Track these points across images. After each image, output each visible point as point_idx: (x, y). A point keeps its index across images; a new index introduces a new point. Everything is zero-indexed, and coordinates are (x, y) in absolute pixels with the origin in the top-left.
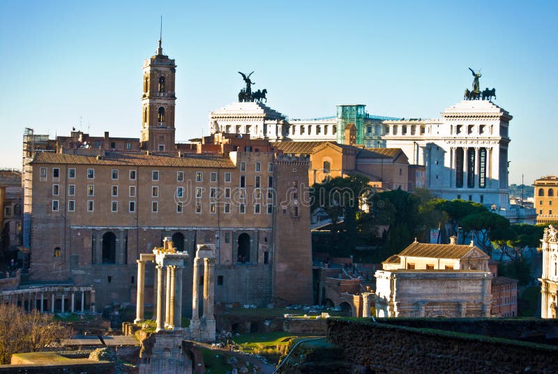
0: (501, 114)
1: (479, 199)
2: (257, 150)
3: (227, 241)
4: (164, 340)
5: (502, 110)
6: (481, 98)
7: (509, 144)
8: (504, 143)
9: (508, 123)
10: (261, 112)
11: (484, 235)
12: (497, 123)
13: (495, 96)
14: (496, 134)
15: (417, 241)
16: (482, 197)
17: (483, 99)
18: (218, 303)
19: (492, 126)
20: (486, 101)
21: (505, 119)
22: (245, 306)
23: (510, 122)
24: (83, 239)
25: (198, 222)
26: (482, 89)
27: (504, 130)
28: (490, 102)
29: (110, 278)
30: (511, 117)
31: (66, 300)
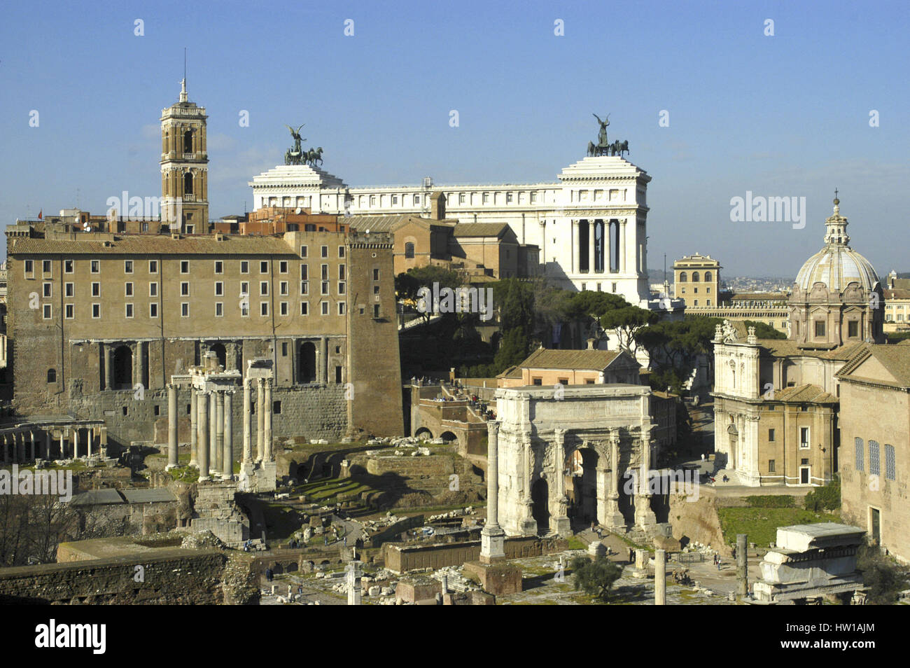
0: (638, 174)
1: (611, 287)
2: (321, 229)
3: (285, 354)
4: (209, 493)
5: (638, 169)
6: (610, 153)
7: (648, 213)
8: (642, 212)
9: (646, 186)
10: (316, 178)
11: (629, 336)
12: (632, 187)
13: (628, 150)
14: (632, 201)
15: (543, 347)
16: (614, 285)
17: (613, 154)
18: (276, 438)
19: (626, 190)
20: (617, 158)
21: (643, 181)
22: (312, 441)
23: (648, 184)
24: (87, 357)
25: (245, 329)
26: (611, 141)
27: (641, 195)
28: (622, 159)
29: (125, 410)
30: (649, 179)
31: (66, 442)
